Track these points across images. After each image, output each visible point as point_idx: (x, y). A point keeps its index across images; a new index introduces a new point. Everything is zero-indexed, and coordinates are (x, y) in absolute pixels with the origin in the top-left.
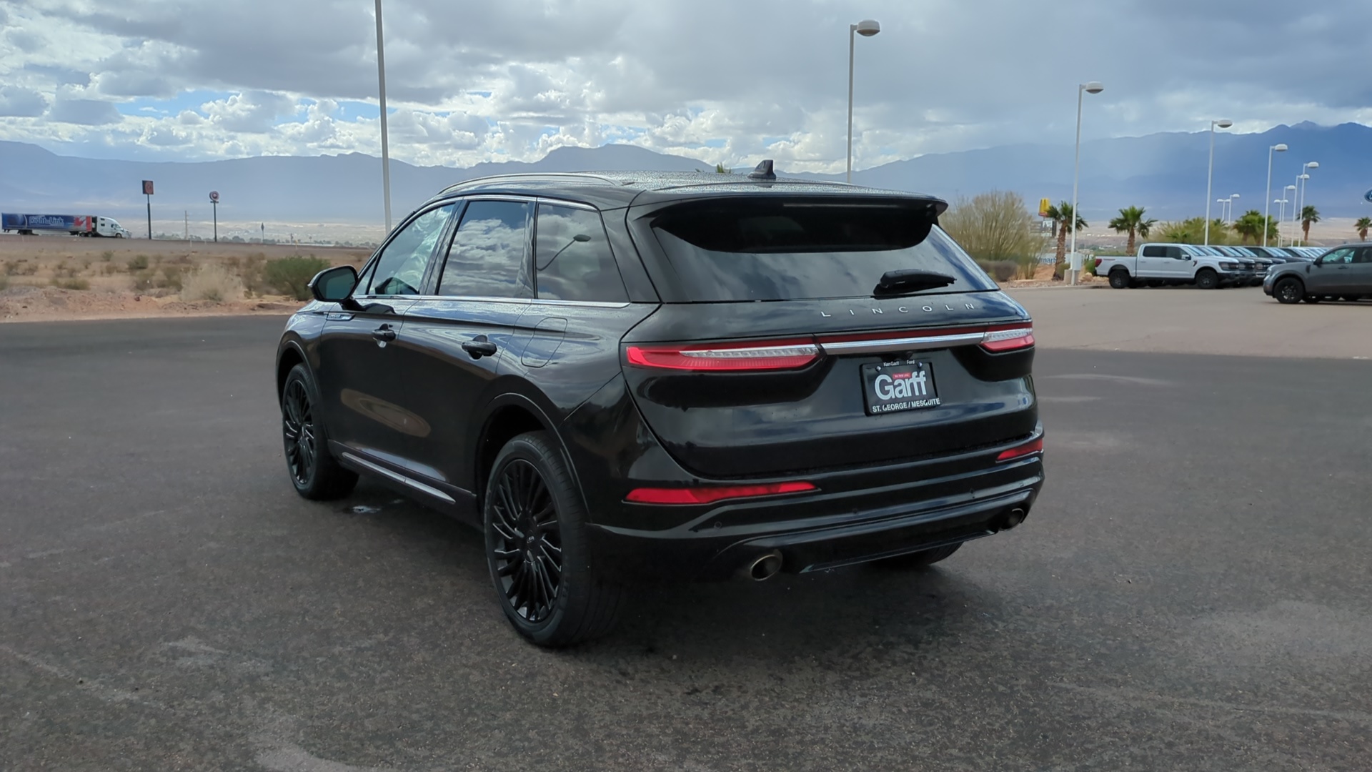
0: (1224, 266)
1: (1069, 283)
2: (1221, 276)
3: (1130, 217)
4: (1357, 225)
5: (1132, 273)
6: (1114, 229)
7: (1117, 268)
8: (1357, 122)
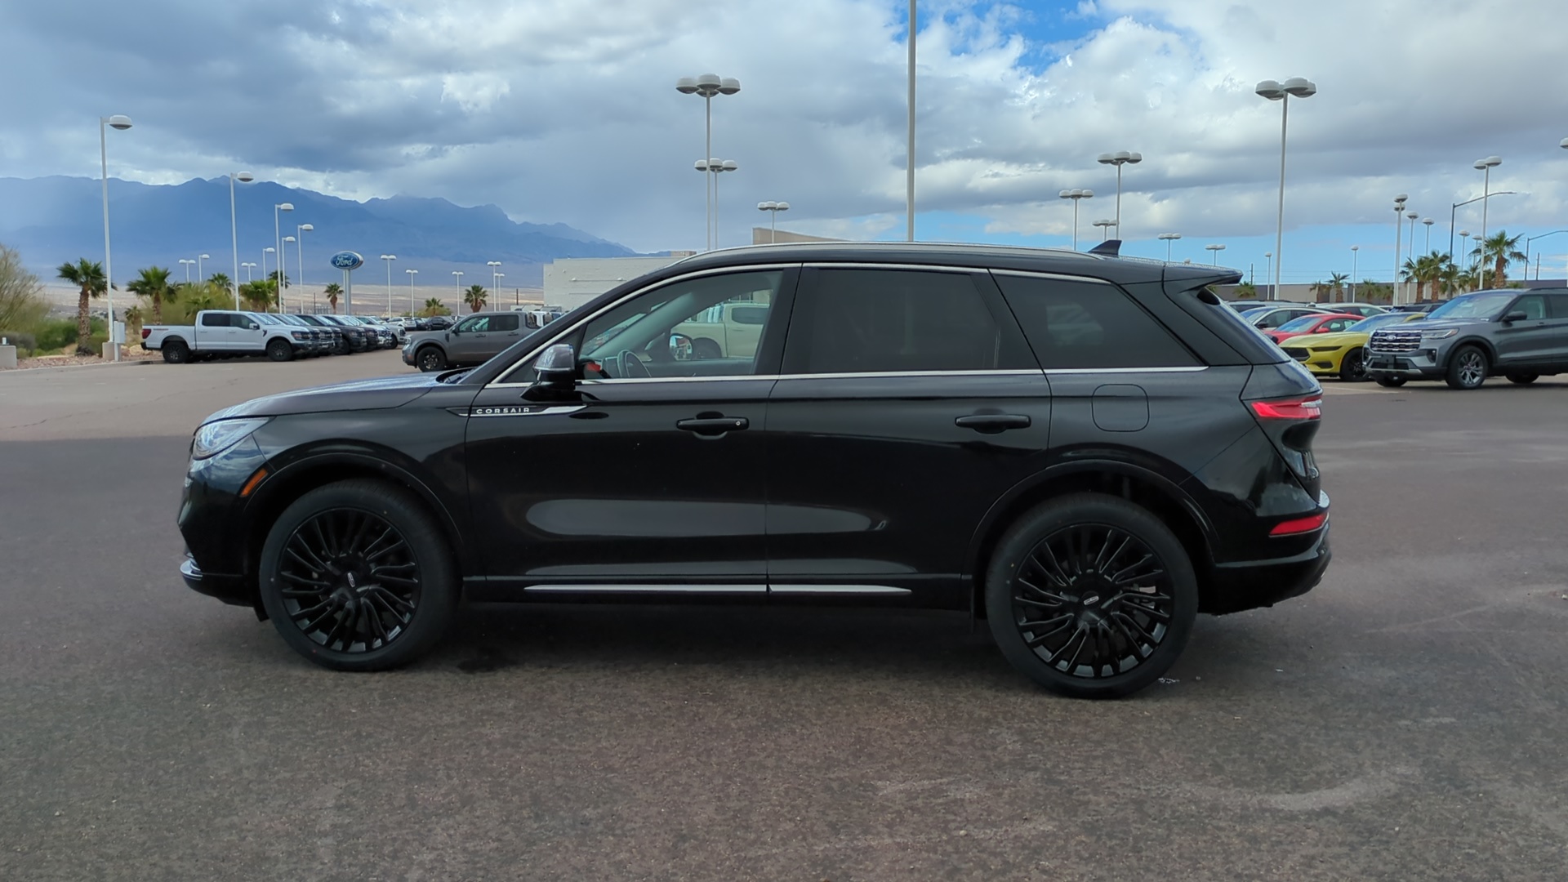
0: (297, 335)
1: (112, 358)
2: (295, 347)
3: (153, 279)
4: (327, 291)
5: (191, 345)
6: (133, 292)
7: (170, 339)
8: (277, 182)
